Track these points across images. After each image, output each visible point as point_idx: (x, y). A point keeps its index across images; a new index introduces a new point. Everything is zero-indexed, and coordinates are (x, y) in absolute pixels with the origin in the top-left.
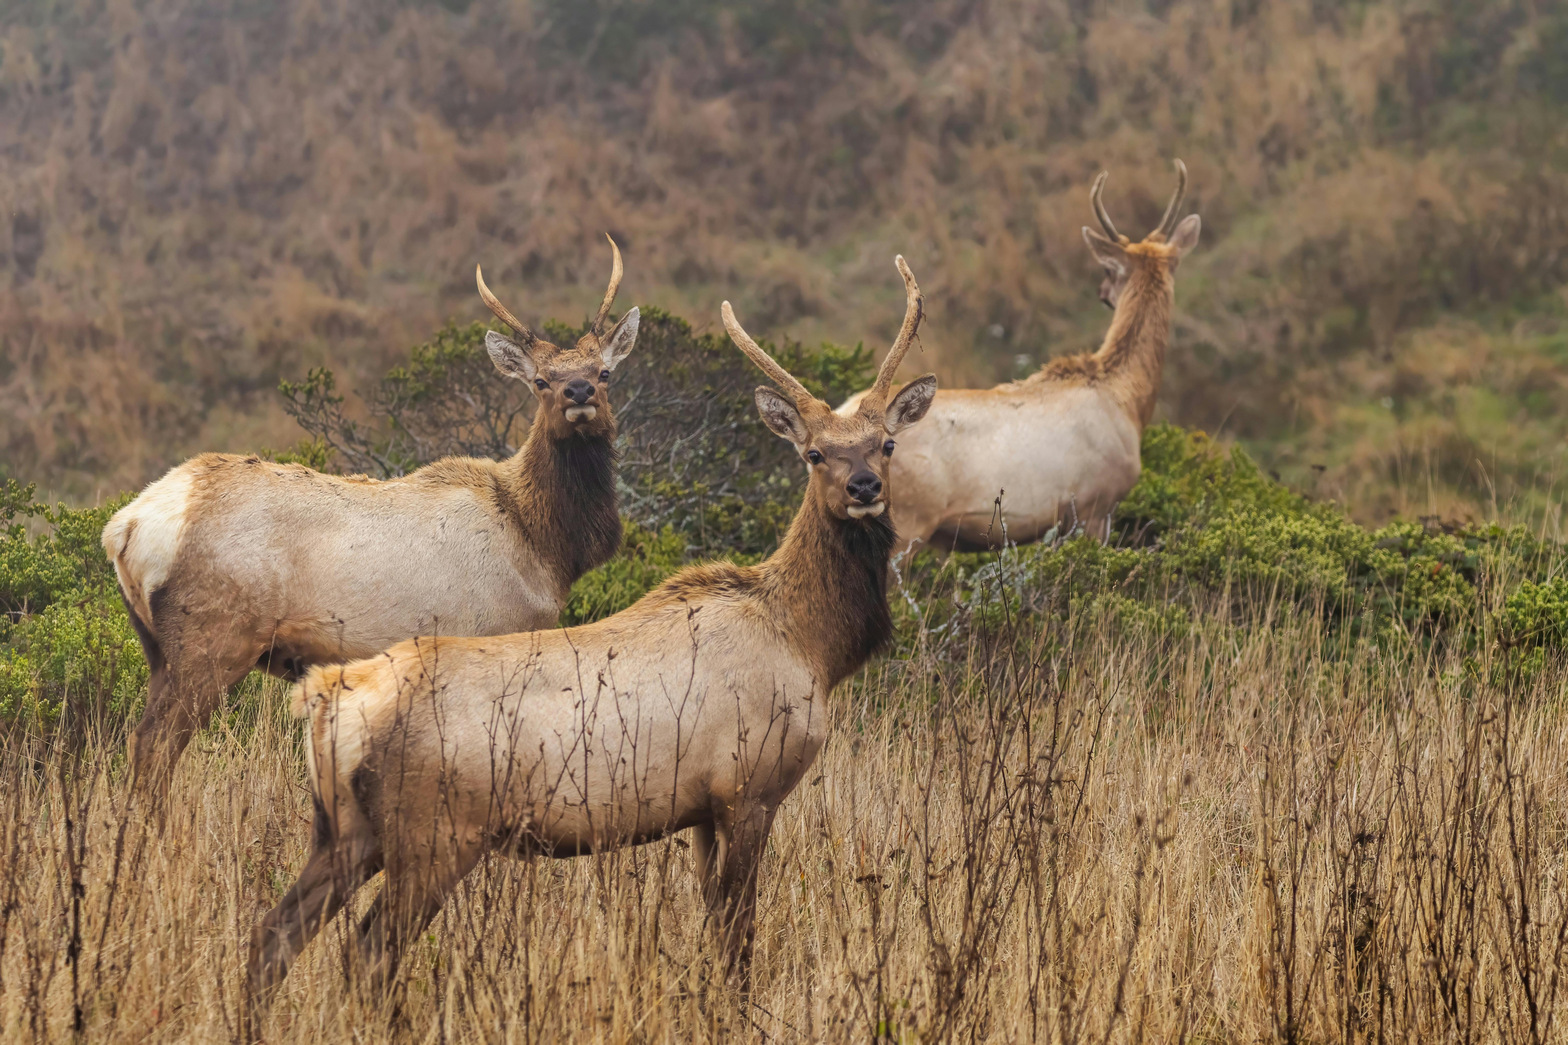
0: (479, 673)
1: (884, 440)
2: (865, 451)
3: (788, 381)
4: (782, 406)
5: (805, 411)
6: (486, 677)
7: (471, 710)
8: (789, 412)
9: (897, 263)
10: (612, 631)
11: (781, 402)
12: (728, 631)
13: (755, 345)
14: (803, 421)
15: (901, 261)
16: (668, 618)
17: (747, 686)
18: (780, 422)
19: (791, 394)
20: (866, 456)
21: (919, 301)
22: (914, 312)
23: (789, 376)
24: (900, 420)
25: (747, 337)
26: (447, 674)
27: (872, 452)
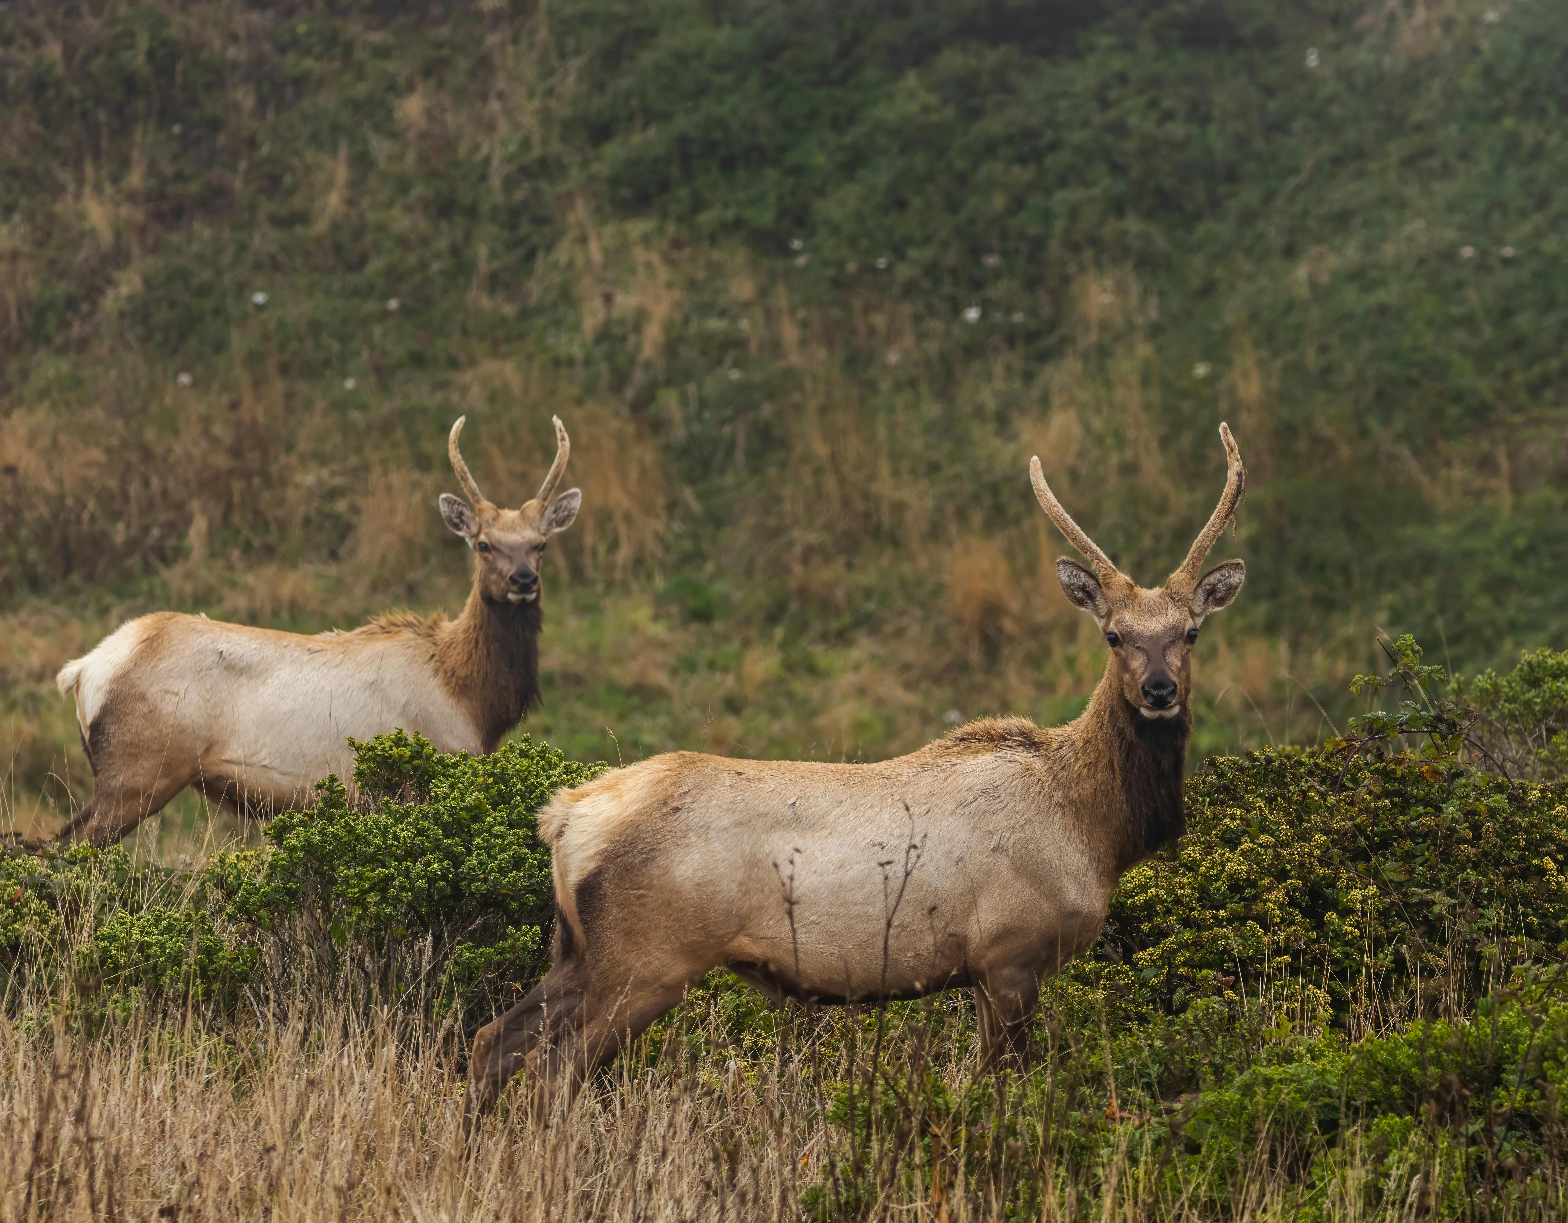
0: (729, 796)
1: (1187, 628)
2: (1166, 641)
3: (1093, 552)
4: (1084, 578)
5: (1107, 585)
6: (733, 802)
7: (712, 833)
8: (1090, 582)
9: (1221, 430)
10: (885, 776)
11: (1082, 574)
12: (1001, 790)
13: (1061, 509)
14: (1104, 596)
15: (1225, 429)
16: (945, 770)
17: (1011, 852)
18: (1080, 594)
19: (1094, 567)
20: (1165, 648)
21: (1239, 475)
22: (1234, 487)
23: (1094, 546)
24: (1206, 602)
25: (1054, 501)
26: (694, 792)
27: (1173, 643)
